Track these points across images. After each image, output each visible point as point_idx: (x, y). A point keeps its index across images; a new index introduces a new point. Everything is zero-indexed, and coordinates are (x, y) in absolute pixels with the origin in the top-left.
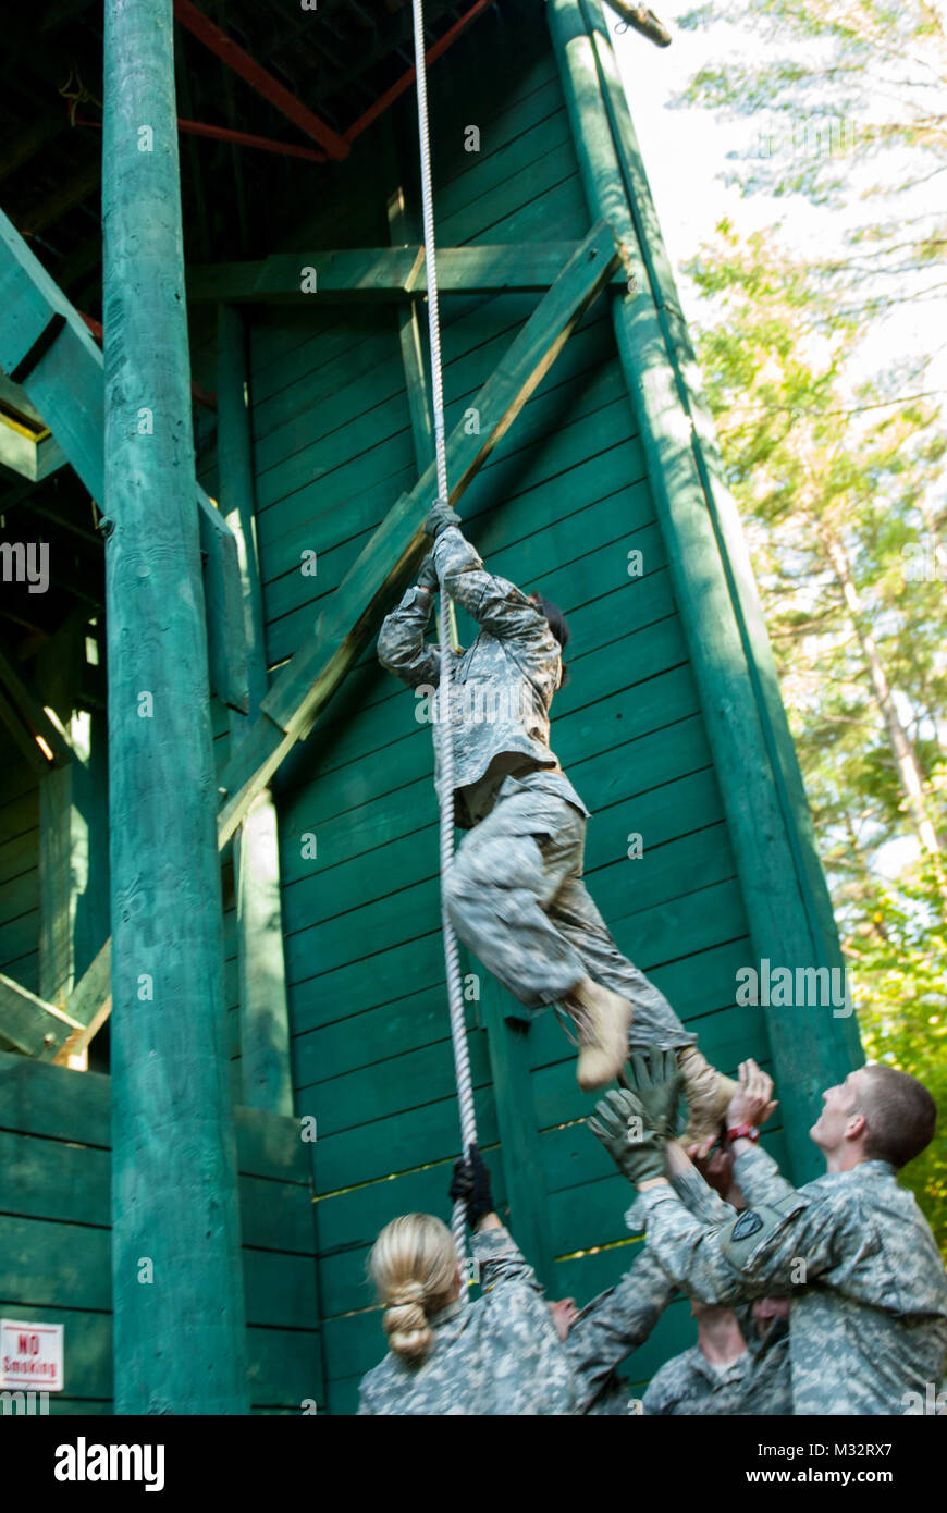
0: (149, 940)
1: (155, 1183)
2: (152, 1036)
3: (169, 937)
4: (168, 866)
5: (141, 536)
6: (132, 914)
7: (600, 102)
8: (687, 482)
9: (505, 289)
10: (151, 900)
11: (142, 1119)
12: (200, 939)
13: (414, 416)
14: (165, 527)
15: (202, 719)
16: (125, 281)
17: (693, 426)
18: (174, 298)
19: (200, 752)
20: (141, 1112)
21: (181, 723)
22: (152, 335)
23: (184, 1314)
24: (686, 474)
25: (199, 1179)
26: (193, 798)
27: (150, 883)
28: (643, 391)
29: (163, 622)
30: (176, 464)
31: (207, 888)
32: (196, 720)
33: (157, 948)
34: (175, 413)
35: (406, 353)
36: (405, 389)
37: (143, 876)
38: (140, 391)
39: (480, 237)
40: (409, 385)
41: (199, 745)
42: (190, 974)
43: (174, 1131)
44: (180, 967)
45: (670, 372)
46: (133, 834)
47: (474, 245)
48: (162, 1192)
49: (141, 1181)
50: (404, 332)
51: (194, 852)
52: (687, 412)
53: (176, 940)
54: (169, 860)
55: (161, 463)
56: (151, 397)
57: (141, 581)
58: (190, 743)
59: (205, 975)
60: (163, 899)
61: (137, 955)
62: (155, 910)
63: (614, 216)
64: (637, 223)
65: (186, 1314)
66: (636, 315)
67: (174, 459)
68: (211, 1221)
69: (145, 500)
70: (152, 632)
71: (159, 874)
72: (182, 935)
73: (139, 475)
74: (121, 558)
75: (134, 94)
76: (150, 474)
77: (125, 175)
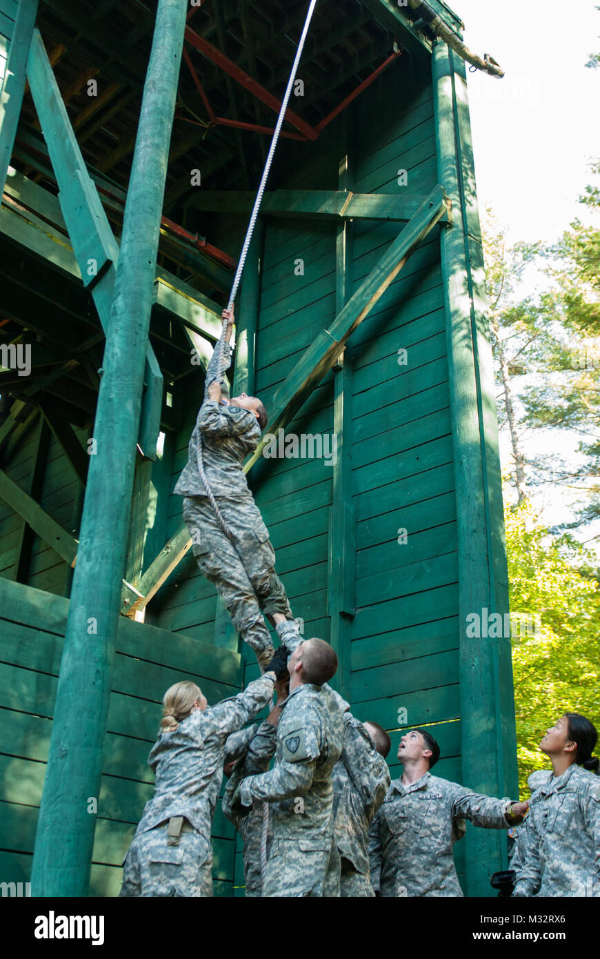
0: (89, 559)
1: (74, 660)
2: (83, 599)
3: (97, 558)
4: (101, 528)
5: (113, 379)
6: (84, 547)
7: (451, 115)
8: (465, 337)
9: (388, 219)
10: (92, 542)
11: (75, 633)
12: (110, 561)
13: (338, 285)
14: (125, 375)
15: (128, 464)
16: (126, 255)
17: (472, 304)
18: (148, 263)
19: (124, 479)
20: (75, 630)
21: (117, 465)
22: (133, 282)
23: (78, 713)
24: (464, 332)
25: (94, 660)
26: (117, 499)
27: (92, 535)
28: (449, 282)
29: (116, 419)
30: (135, 345)
31: (118, 539)
32: (124, 465)
33: (91, 563)
34: (138, 321)
35: (338, 250)
36: (335, 270)
37: (90, 532)
38: (123, 310)
39: (378, 190)
40: (337, 269)
41: (124, 476)
42: (103, 574)
43: (86, 640)
44: (99, 572)
45: (465, 273)
46: (90, 513)
47: (377, 193)
48: (77, 664)
49: (70, 658)
50: (338, 238)
51: (113, 523)
52: (471, 296)
53: (99, 560)
54: (102, 526)
55: (128, 345)
56: (128, 313)
57: (110, 400)
58: (120, 474)
59: (110, 576)
60: (96, 542)
61: (83, 565)
62: (93, 546)
63: (449, 183)
64: (461, 187)
65: (79, 713)
66: (452, 241)
67: (134, 343)
68: (96, 678)
69: (118, 362)
70: (110, 424)
71: (97, 531)
72: (103, 558)
73: (117, 350)
74: (104, 388)
75: (145, 158)
76: (122, 350)
77: (135, 201)
